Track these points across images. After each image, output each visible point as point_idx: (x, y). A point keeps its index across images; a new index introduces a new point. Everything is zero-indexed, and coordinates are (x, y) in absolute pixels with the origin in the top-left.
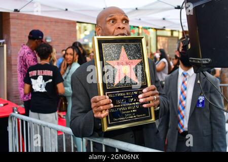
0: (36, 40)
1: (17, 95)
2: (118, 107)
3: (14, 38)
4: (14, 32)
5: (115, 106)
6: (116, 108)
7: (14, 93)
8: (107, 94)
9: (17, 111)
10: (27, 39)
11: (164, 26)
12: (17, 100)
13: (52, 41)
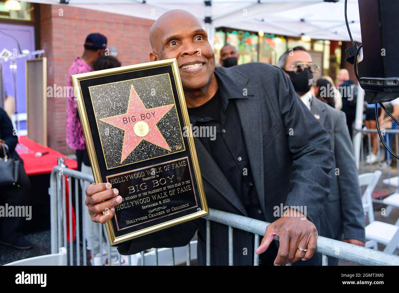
0: (99, 51)
1: (62, 140)
2: (132, 200)
3: (59, 48)
4: (59, 40)
5: (127, 199)
6: (129, 201)
7: (58, 136)
8: (109, 179)
9: (64, 163)
10: (82, 49)
11: (303, 31)
12: (63, 148)
13: (118, 55)
